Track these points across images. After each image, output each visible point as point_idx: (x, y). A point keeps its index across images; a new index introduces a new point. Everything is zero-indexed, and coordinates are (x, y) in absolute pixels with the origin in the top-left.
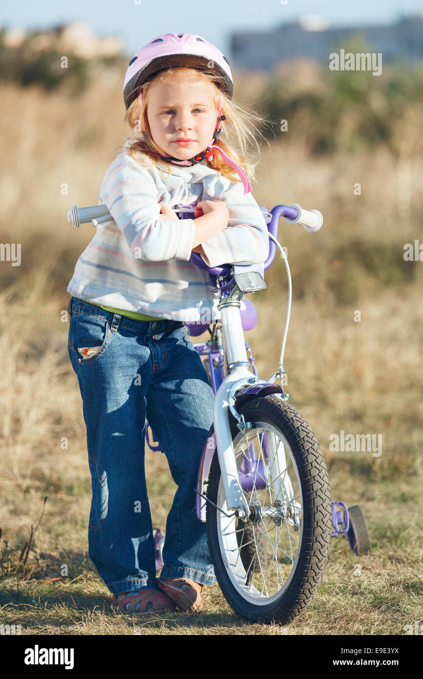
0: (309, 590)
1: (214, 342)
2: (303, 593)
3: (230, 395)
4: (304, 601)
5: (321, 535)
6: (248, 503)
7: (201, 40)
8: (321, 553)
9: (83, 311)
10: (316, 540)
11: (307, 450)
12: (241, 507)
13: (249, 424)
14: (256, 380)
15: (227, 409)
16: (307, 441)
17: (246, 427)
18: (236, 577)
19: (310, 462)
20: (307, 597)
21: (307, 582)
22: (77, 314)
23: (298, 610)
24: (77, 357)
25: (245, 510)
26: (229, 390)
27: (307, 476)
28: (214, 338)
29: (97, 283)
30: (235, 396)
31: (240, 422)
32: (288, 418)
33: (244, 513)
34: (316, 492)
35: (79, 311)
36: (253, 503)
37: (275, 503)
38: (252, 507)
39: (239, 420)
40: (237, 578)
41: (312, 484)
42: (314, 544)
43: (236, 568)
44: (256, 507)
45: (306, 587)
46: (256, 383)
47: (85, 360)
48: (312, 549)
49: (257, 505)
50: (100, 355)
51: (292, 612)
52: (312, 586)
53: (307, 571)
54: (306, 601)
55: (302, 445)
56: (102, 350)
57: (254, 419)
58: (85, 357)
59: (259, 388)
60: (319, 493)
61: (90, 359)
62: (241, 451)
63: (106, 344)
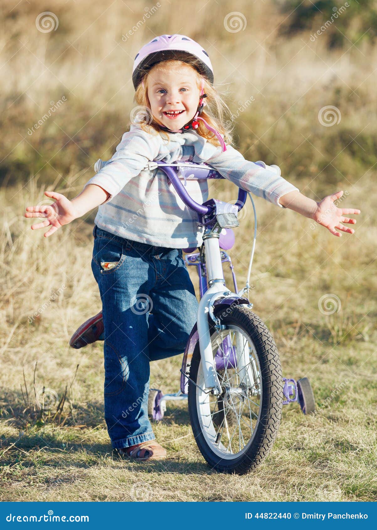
0: (263, 452)
1: (202, 258)
2: (259, 455)
3: (210, 304)
4: (259, 460)
5: (275, 414)
6: (221, 384)
7: (187, 39)
8: (274, 427)
9: (105, 236)
10: (271, 417)
11: (268, 351)
12: (216, 387)
13: (223, 326)
14: (229, 293)
15: (207, 314)
16: (268, 344)
17: (221, 328)
18: (208, 435)
19: (269, 360)
20: (261, 458)
21: (263, 447)
22: (101, 237)
23: (254, 466)
24: (100, 269)
25: (219, 390)
26: (209, 300)
27: (266, 370)
28: (202, 255)
29: (115, 219)
30: (213, 305)
31: (217, 324)
32: (254, 325)
33: (218, 392)
34: (272, 382)
35: (102, 235)
36: (224, 384)
37: (240, 385)
38: (224, 387)
39: (216, 322)
40: (209, 437)
41: (270, 376)
42: (269, 420)
43: (208, 429)
44: (227, 387)
45: (261, 451)
46: (229, 296)
47: (105, 271)
48: (267, 424)
49: (227, 386)
50: (118, 268)
51: (250, 467)
52: (266, 450)
53: (263, 439)
54: (261, 460)
55: (264, 346)
56: (119, 264)
57: (227, 323)
58: (105, 269)
59: (232, 300)
60: (275, 383)
61: (110, 270)
62: (217, 344)
63: (122, 260)
